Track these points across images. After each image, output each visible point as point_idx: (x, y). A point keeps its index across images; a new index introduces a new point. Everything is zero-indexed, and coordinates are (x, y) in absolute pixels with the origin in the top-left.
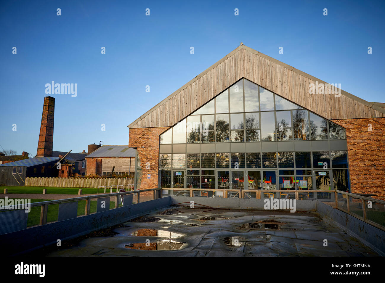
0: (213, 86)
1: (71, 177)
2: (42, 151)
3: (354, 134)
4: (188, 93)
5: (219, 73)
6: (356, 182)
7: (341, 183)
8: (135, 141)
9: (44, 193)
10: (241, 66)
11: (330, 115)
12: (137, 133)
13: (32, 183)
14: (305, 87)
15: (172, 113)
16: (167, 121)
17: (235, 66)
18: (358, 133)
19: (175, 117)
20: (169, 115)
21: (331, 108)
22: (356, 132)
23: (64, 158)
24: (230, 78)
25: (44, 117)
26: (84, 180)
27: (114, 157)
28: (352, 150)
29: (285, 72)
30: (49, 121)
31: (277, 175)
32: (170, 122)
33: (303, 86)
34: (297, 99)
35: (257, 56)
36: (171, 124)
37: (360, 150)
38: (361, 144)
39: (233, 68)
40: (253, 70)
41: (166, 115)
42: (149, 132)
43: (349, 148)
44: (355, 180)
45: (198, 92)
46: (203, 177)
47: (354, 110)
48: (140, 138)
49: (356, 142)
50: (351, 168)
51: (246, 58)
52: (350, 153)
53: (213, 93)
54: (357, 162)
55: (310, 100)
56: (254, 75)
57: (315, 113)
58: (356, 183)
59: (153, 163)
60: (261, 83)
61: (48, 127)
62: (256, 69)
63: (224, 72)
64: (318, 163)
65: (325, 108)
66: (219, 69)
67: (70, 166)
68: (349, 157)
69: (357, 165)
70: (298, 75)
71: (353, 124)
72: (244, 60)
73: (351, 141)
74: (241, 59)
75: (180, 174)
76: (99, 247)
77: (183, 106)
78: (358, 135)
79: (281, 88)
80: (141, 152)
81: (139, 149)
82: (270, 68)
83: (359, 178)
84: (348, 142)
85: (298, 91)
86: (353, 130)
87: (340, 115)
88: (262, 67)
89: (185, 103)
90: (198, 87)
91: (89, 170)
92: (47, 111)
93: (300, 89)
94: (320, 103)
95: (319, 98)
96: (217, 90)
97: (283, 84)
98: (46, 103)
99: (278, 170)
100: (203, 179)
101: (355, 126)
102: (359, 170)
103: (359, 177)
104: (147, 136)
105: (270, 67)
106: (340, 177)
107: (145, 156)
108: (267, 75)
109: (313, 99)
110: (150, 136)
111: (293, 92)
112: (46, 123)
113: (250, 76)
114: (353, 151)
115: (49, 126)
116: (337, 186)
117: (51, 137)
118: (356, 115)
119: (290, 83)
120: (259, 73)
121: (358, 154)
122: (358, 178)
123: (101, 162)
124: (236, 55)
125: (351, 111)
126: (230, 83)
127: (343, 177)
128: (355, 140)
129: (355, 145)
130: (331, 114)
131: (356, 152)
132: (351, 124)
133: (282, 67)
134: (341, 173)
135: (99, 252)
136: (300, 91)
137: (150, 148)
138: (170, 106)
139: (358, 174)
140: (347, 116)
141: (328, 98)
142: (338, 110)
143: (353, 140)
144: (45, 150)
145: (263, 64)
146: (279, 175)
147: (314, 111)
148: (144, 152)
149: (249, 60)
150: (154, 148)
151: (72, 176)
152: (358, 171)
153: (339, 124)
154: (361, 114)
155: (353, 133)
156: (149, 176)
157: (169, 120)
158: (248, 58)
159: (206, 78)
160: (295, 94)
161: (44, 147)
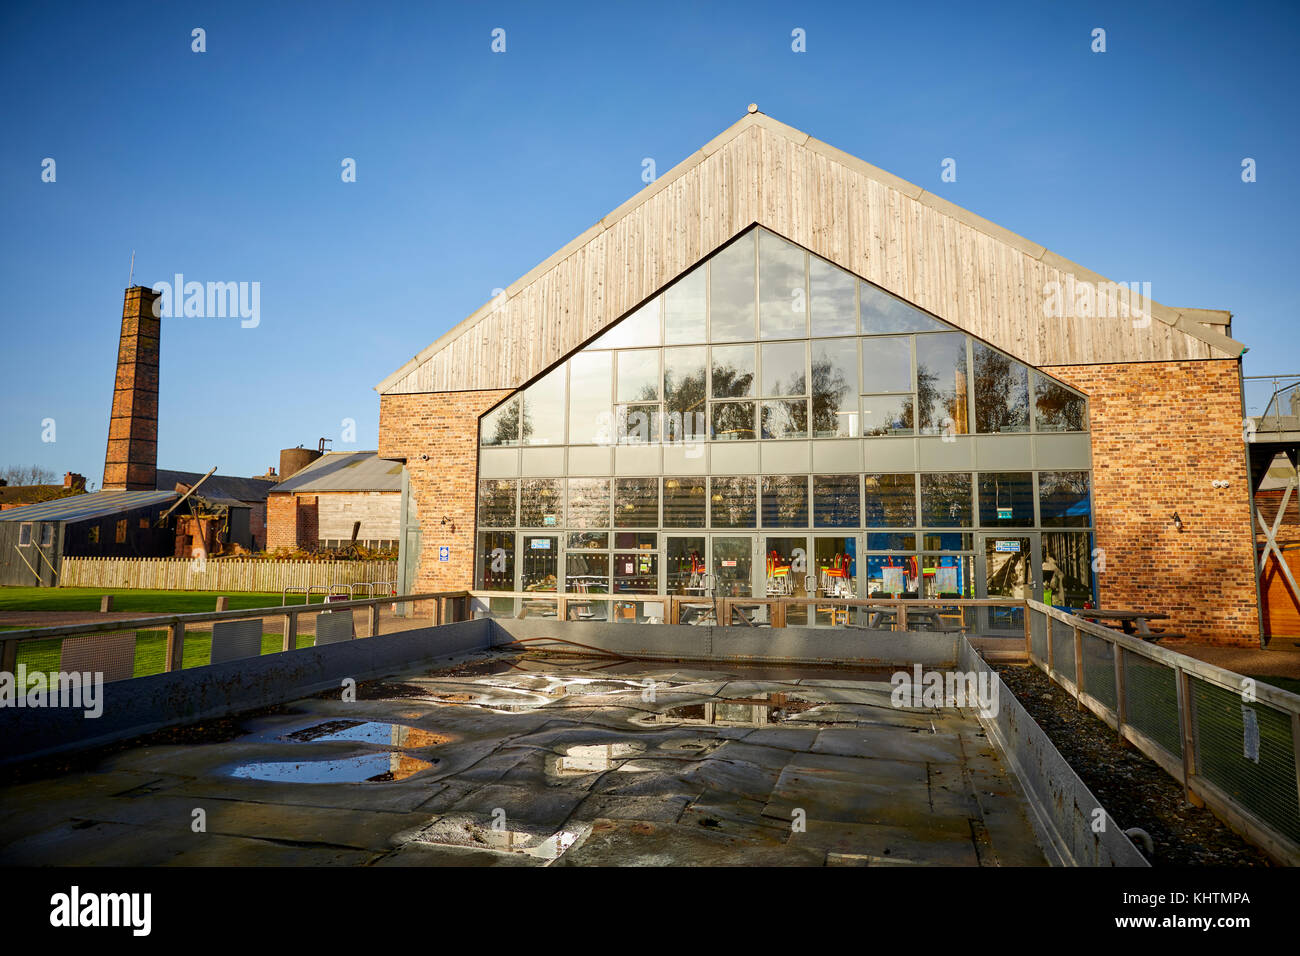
0: (656, 253)
1: (216, 556)
2: (120, 472)
3: (1113, 415)
4: (574, 275)
5: (675, 210)
6: (1115, 574)
7: (1075, 577)
8: (398, 436)
9: (104, 609)
10: (751, 185)
11: (1037, 349)
12: (404, 409)
13: (84, 575)
14: (959, 254)
15: (519, 345)
16: (502, 370)
17: (731, 184)
18: (1129, 410)
19: (531, 355)
20: (509, 349)
21: (1043, 326)
22: (1124, 406)
23: (194, 493)
24: (711, 226)
25: (125, 358)
26: (255, 567)
27: (366, 492)
28: (1107, 466)
29: (895, 204)
30: (144, 369)
31: (862, 552)
32: (513, 375)
33: (953, 253)
34: (930, 297)
35: (804, 149)
36: (517, 379)
37: (1133, 466)
38: (1135, 449)
39: (722, 191)
40: (789, 198)
41: (500, 349)
42: (445, 407)
43: (1098, 463)
44: (1113, 566)
45: (606, 272)
46: (620, 555)
47: (1117, 334)
48: (416, 427)
49: (1121, 440)
50: (1102, 527)
51: (767, 158)
52: (1100, 478)
53: (654, 276)
54: (1123, 507)
55: (976, 299)
56: (791, 216)
57: (991, 342)
58: (1115, 578)
59: (457, 511)
60: (814, 243)
61: (139, 389)
62: (798, 194)
63: (694, 203)
64: (998, 509)
65: (1024, 327)
66: (678, 195)
67: (212, 523)
68: (1097, 491)
69: (1119, 518)
70: (936, 216)
71: (1111, 382)
72: (760, 164)
73: (1106, 438)
74: (750, 162)
75: (546, 545)
76: (151, 773)
77: (556, 319)
78: (1129, 418)
79: (881, 260)
80: (420, 474)
81: (410, 463)
82: (844, 192)
83: (1125, 561)
84: (1095, 442)
85: (934, 270)
86: (1112, 403)
87: (1070, 352)
88: (819, 189)
89: (563, 312)
90: (607, 255)
91: (276, 532)
92: (135, 338)
93: (943, 263)
94: (1006, 310)
95: (1005, 293)
96: (669, 266)
97: (888, 247)
98: (130, 309)
99: (865, 534)
100: (620, 562)
101: (1120, 389)
102: (1126, 533)
103: (1125, 557)
104: (438, 421)
105: (844, 187)
106: (1071, 556)
107: (433, 488)
108: (835, 215)
109: (984, 296)
110: (447, 422)
111: (919, 272)
112: (133, 376)
113: (779, 219)
114: (1109, 470)
115: (142, 387)
116: (1064, 587)
117: (151, 422)
118: (1122, 351)
119: (910, 243)
120: (810, 208)
121: (1125, 482)
122: (1122, 562)
123: (315, 507)
124: (732, 147)
125: (1108, 337)
126: (712, 240)
127: (1081, 559)
128: (1119, 434)
129: (1118, 450)
130: (1041, 347)
131: (1120, 474)
132: (1107, 382)
133: (886, 188)
134: (1077, 545)
135: (140, 788)
136: (943, 269)
137: (446, 461)
138: (513, 318)
139: (1124, 549)
140: (1094, 353)
141: (1035, 295)
142: (1066, 333)
143: (1112, 434)
144: (132, 466)
145: (822, 178)
146: (869, 548)
147: (985, 338)
148: (430, 474)
149: (777, 165)
150: (462, 459)
151: (222, 552)
152: (1124, 536)
153: (1069, 380)
154: (1139, 347)
155: (1113, 410)
156: (444, 553)
157: (509, 367)
158: (772, 158)
159: (632, 227)
160: (926, 278)
161: (126, 457)
